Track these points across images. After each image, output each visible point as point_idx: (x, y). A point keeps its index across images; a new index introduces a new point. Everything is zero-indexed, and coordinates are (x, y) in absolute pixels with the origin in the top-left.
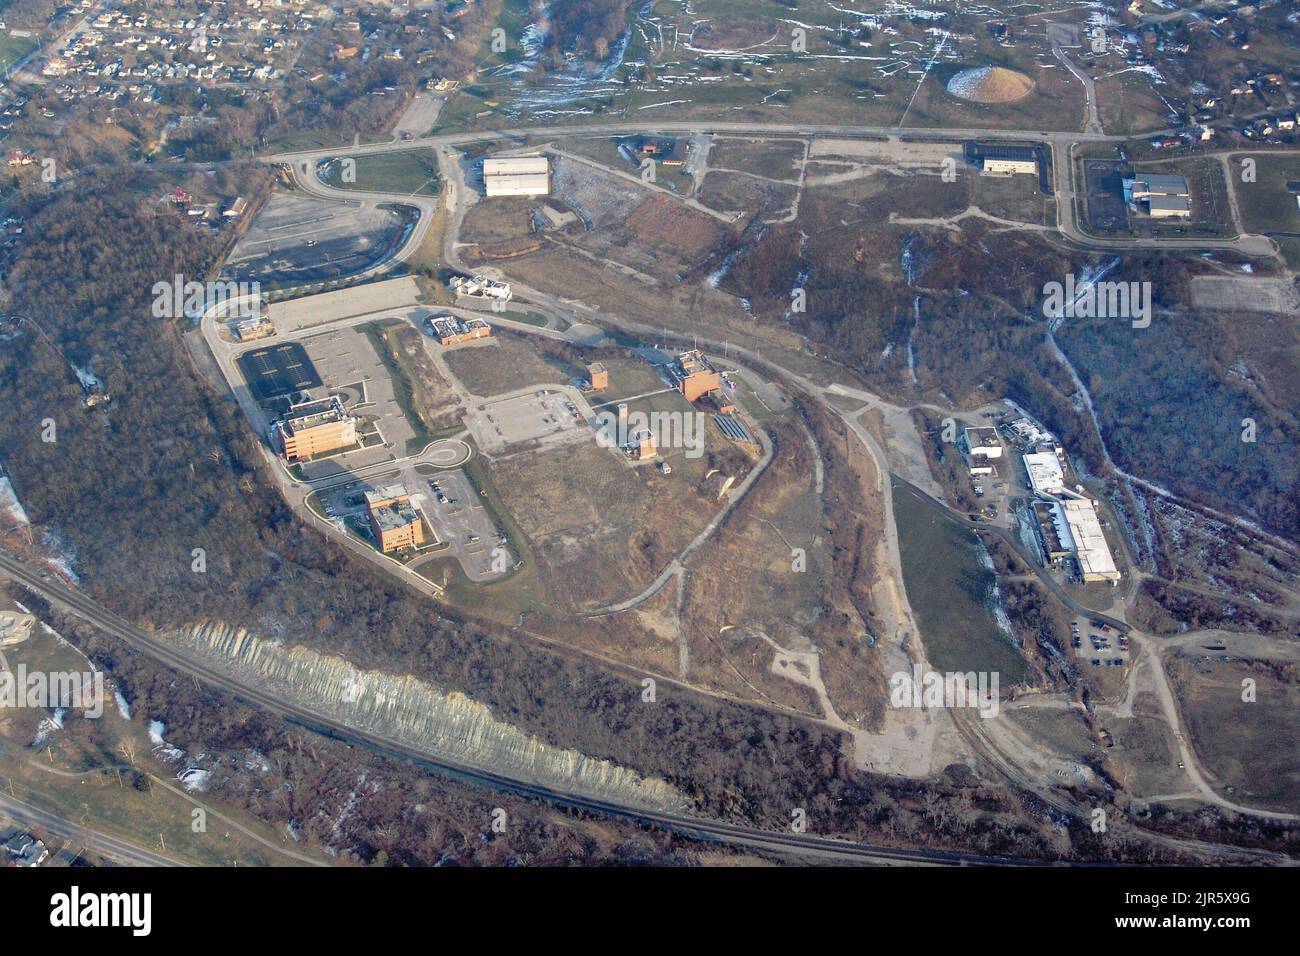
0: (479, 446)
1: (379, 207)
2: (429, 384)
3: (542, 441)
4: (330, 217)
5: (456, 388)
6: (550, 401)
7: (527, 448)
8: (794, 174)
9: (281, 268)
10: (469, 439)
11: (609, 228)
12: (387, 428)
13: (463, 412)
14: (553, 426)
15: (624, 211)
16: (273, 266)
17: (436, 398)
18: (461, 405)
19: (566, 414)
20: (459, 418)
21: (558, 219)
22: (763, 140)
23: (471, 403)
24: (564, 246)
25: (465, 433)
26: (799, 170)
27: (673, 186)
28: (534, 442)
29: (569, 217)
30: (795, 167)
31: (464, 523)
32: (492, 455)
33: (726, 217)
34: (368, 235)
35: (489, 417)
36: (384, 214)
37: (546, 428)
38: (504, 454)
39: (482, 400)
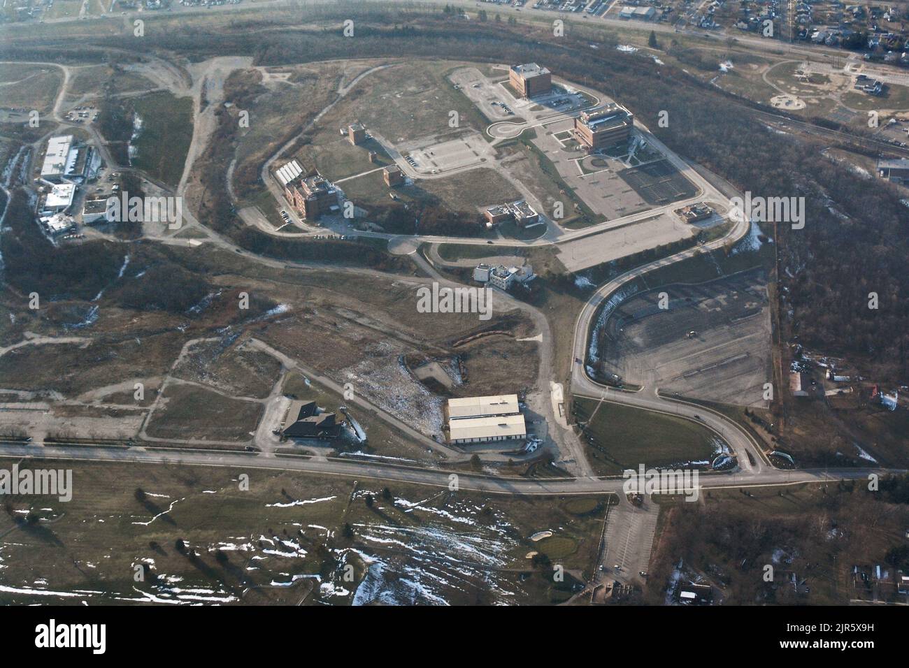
0: (481, 136)
1: (637, 387)
2: (529, 175)
3: (434, 141)
4: (687, 375)
5: (506, 173)
6: (430, 168)
7: (445, 136)
8: (172, 390)
9: (709, 301)
10: (490, 140)
11: (380, 354)
12: (553, 144)
13: (497, 157)
14: (428, 151)
15: (363, 365)
16: (718, 304)
17: (520, 165)
18: (500, 161)
19: (417, 159)
20: (500, 153)
21: (435, 370)
22: (193, 441)
23: (491, 163)
24: (428, 344)
25: (494, 143)
26: (164, 396)
27: (307, 382)
28: (441, 140)
29: (423, 372)
30: (167, 400)
31: (484, 93)
32: (470, 131)
33: (258, 345)
34: (637, 349)
35: (477, 155)
36: (629, 379)
37: (432, 149)
38: (462, 132)
39: (484, 166)
